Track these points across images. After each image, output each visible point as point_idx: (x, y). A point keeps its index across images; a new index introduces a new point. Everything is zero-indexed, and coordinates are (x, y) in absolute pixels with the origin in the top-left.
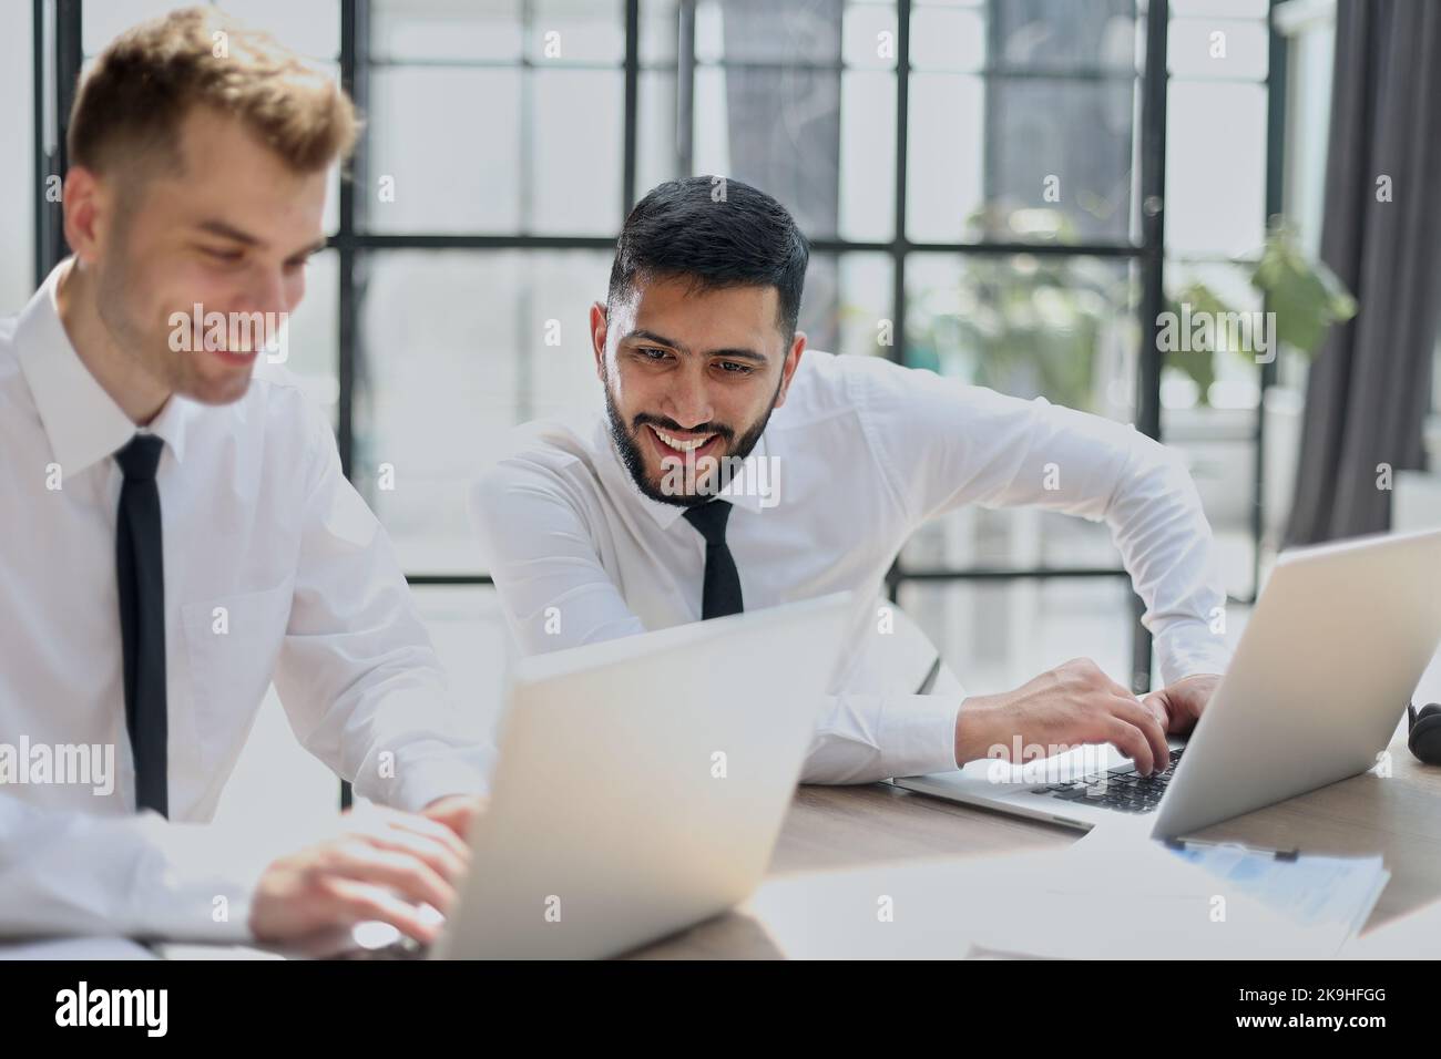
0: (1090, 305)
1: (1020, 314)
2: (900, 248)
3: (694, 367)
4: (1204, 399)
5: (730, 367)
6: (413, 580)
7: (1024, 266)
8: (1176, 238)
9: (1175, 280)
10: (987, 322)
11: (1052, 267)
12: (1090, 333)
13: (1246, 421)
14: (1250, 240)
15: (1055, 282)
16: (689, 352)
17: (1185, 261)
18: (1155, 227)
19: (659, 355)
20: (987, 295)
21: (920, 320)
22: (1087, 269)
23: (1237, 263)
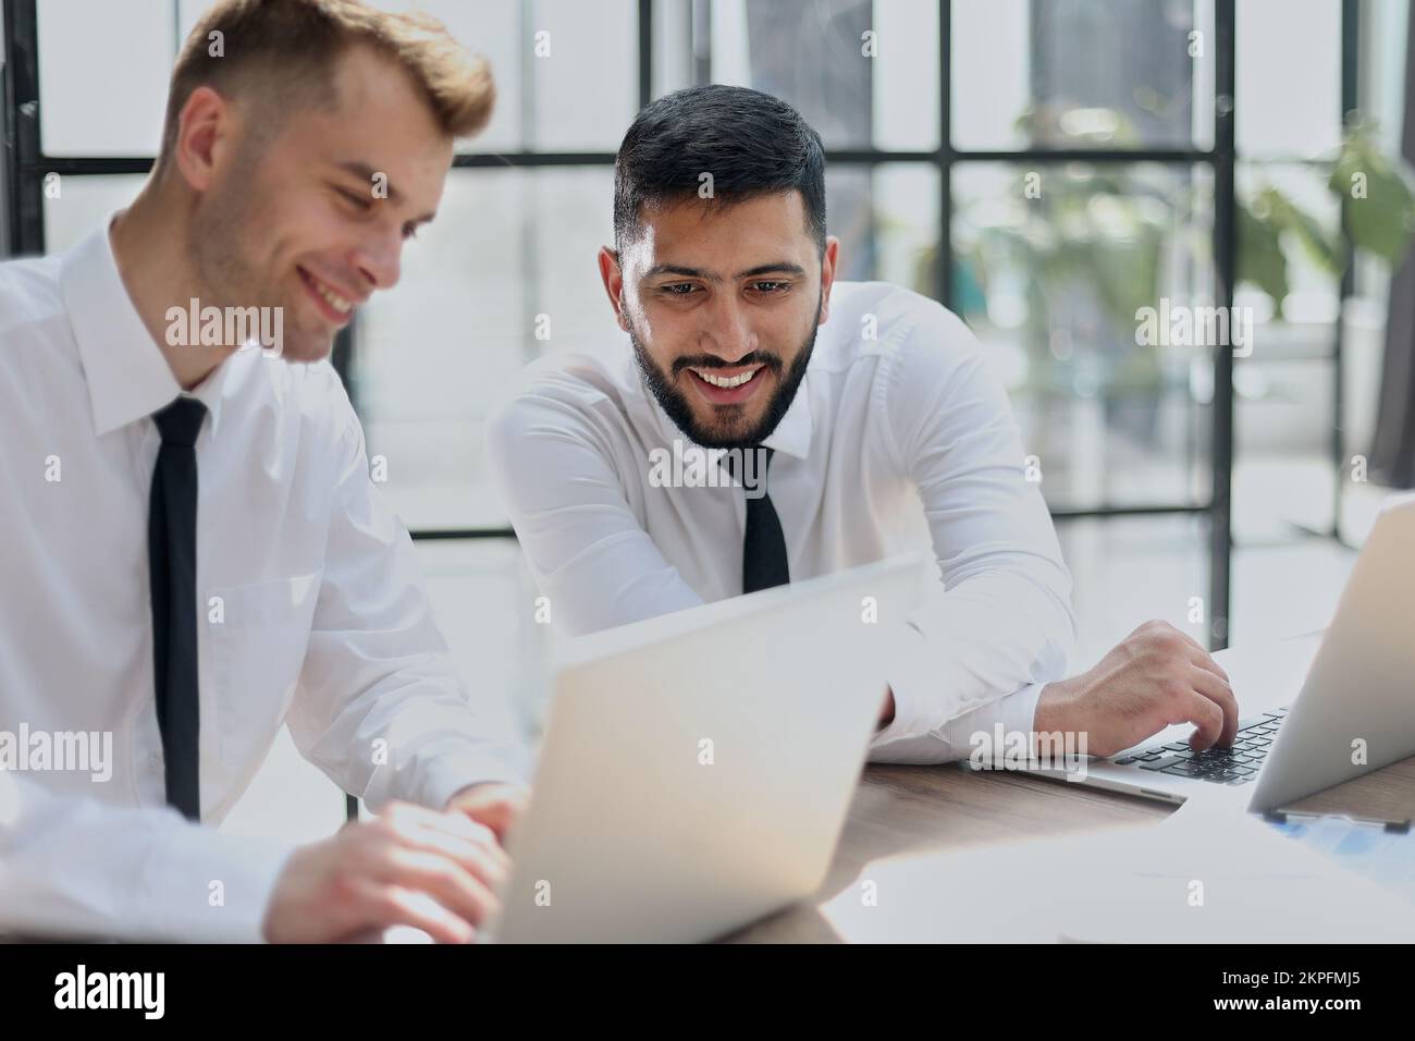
0: (1151, 213)
1: (1075, 225)
2: (945, 157)
3: (728, 293)
4: (1278, 314)
5: (765, 287)
6: (417, 536)
7: (1078, 175)
8: (1246, 138)
9: (1247, 183)
10: (1039, 235)
11: (1111, 174)
12: (1153, 245)
13: (1323, 337)
14: (1326, 139)
15: (1113, 190)
16: (718, 278)
17: (1255, 162)
18: (1226, 127)
19: (684, 289)
20: (1039, 206)
21: (966, 233)
22: (1150, 175)
23: (1310, 163)
